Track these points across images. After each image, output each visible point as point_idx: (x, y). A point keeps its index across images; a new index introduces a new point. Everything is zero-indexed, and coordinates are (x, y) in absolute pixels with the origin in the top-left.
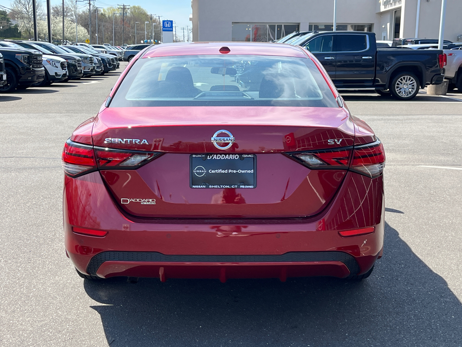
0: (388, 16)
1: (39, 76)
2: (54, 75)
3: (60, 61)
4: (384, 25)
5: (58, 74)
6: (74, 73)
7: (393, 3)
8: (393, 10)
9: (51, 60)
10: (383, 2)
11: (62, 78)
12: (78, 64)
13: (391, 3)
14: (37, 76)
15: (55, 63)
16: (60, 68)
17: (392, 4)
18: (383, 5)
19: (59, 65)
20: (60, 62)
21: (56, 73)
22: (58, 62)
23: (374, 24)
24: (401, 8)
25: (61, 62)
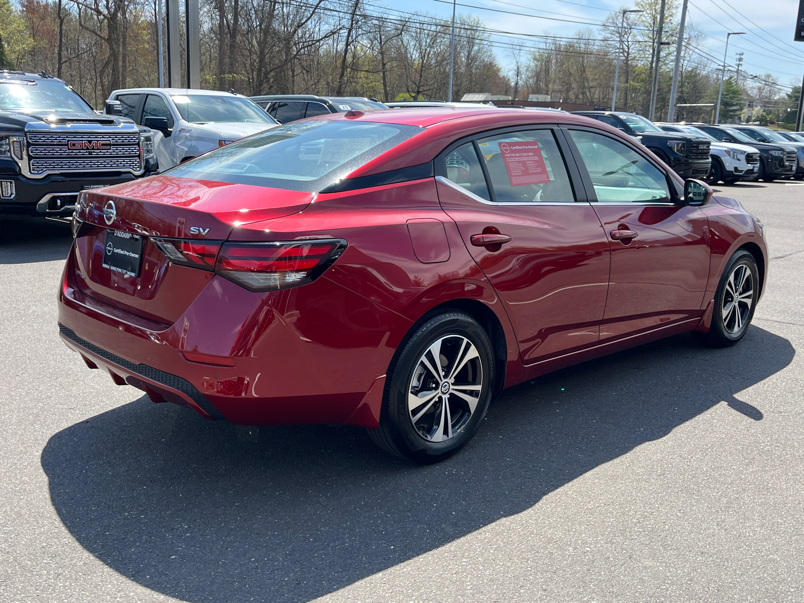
1: (696, 170)
2: (733, 170)
3: (745, 152)
5: (739, 169)
6: (777, 169)
9: (732, 150)
11: (745, 175)
12: (787, 157)
14: (694, 170)
15: (737, 155)
16: (744, 161)
19: (743, 157)
20: (746, 154)
21: (736, 169)
22: (743, 152)
25: (748, 154)
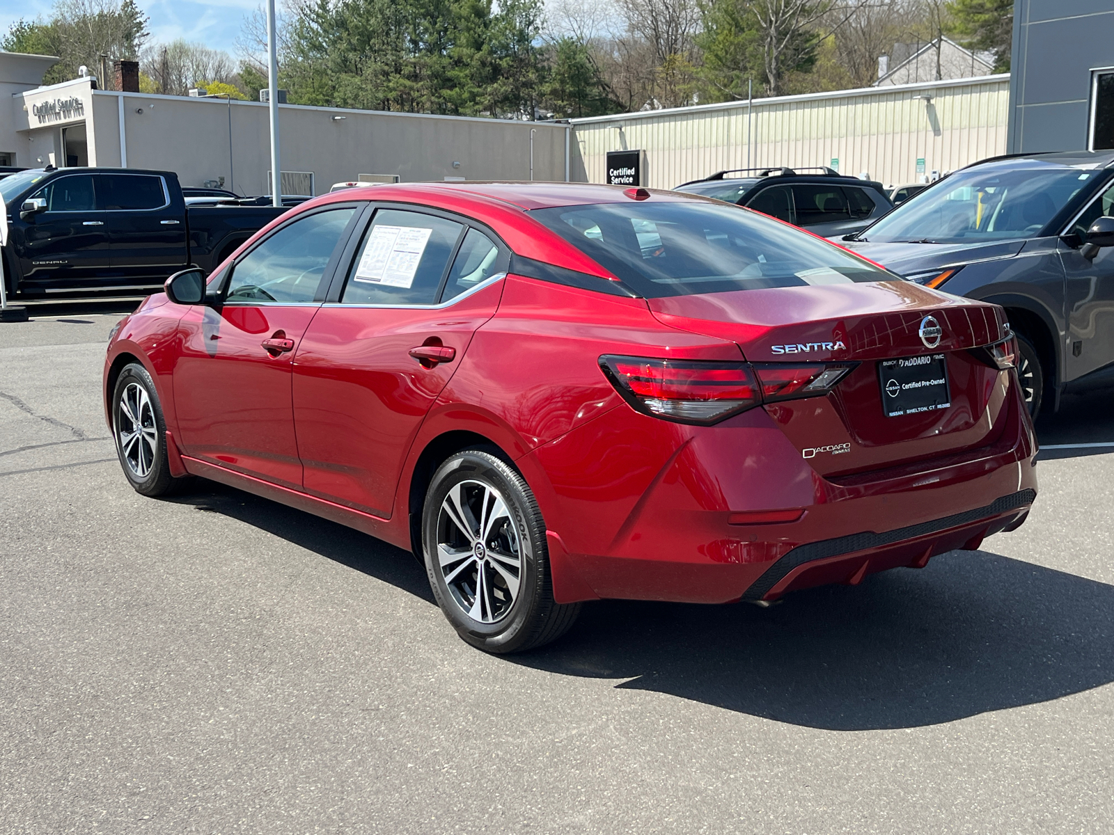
0: (50, 139)
4: (41, 157)
7: (62, 112)
8: (60, 127)
10: (35, 108)
13: (57, 111)
17: (59, 113)
18: (36, 115)
23: (15, 153)
24: (85, 122)
